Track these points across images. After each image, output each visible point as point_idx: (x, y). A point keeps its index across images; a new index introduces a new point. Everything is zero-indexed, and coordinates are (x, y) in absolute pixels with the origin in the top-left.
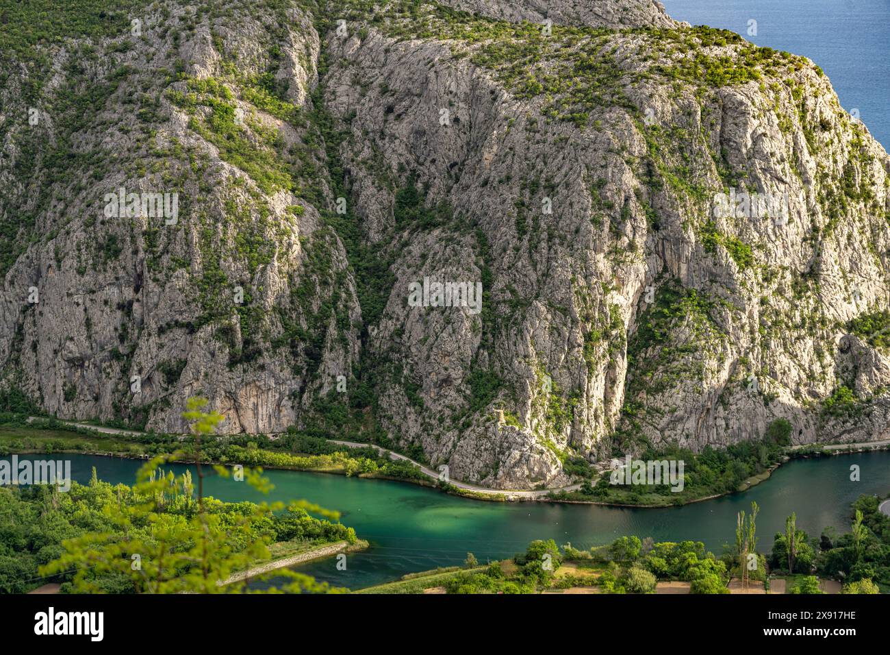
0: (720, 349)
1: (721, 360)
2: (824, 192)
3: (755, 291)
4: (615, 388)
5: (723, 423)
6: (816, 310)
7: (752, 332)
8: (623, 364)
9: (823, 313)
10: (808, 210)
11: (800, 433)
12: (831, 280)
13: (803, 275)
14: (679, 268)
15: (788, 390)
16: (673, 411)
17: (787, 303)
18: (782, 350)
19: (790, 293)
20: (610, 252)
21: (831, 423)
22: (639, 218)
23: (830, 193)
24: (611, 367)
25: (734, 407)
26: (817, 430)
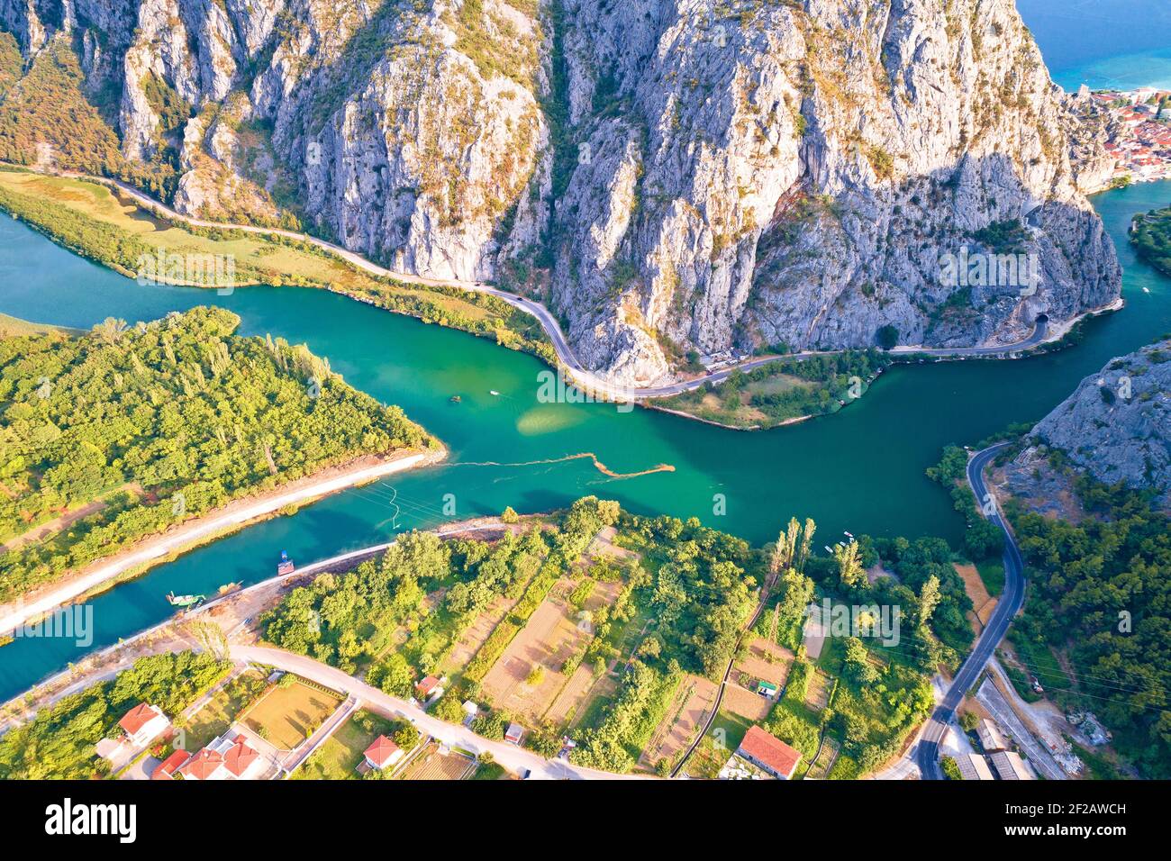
0: (844, 256)
1: (844, 266)
2: (980, 101)
3: (889, 201)
4: (739, 286)
5: (836, 325)
6: (947, 219)
7: (879, 241)
8: (749, 264)
9: (954, 224)
10: (960, 120)
11: (908, 335)
12: (968, 190)
13: (941, 184)
14: (819, 175)
15: (905, 295)
16: (789, 312)
17: (920, 212)
18: (906, 257)
19: (924, 203)
20: (752, 157)
21: (940, 329)
22: (784, 124)
23: (986, 102)
24: (737, 266)
25: (848, 312)
26: (926, 333)
